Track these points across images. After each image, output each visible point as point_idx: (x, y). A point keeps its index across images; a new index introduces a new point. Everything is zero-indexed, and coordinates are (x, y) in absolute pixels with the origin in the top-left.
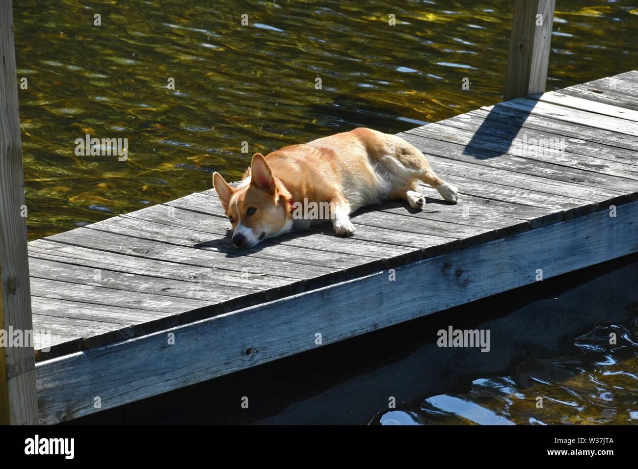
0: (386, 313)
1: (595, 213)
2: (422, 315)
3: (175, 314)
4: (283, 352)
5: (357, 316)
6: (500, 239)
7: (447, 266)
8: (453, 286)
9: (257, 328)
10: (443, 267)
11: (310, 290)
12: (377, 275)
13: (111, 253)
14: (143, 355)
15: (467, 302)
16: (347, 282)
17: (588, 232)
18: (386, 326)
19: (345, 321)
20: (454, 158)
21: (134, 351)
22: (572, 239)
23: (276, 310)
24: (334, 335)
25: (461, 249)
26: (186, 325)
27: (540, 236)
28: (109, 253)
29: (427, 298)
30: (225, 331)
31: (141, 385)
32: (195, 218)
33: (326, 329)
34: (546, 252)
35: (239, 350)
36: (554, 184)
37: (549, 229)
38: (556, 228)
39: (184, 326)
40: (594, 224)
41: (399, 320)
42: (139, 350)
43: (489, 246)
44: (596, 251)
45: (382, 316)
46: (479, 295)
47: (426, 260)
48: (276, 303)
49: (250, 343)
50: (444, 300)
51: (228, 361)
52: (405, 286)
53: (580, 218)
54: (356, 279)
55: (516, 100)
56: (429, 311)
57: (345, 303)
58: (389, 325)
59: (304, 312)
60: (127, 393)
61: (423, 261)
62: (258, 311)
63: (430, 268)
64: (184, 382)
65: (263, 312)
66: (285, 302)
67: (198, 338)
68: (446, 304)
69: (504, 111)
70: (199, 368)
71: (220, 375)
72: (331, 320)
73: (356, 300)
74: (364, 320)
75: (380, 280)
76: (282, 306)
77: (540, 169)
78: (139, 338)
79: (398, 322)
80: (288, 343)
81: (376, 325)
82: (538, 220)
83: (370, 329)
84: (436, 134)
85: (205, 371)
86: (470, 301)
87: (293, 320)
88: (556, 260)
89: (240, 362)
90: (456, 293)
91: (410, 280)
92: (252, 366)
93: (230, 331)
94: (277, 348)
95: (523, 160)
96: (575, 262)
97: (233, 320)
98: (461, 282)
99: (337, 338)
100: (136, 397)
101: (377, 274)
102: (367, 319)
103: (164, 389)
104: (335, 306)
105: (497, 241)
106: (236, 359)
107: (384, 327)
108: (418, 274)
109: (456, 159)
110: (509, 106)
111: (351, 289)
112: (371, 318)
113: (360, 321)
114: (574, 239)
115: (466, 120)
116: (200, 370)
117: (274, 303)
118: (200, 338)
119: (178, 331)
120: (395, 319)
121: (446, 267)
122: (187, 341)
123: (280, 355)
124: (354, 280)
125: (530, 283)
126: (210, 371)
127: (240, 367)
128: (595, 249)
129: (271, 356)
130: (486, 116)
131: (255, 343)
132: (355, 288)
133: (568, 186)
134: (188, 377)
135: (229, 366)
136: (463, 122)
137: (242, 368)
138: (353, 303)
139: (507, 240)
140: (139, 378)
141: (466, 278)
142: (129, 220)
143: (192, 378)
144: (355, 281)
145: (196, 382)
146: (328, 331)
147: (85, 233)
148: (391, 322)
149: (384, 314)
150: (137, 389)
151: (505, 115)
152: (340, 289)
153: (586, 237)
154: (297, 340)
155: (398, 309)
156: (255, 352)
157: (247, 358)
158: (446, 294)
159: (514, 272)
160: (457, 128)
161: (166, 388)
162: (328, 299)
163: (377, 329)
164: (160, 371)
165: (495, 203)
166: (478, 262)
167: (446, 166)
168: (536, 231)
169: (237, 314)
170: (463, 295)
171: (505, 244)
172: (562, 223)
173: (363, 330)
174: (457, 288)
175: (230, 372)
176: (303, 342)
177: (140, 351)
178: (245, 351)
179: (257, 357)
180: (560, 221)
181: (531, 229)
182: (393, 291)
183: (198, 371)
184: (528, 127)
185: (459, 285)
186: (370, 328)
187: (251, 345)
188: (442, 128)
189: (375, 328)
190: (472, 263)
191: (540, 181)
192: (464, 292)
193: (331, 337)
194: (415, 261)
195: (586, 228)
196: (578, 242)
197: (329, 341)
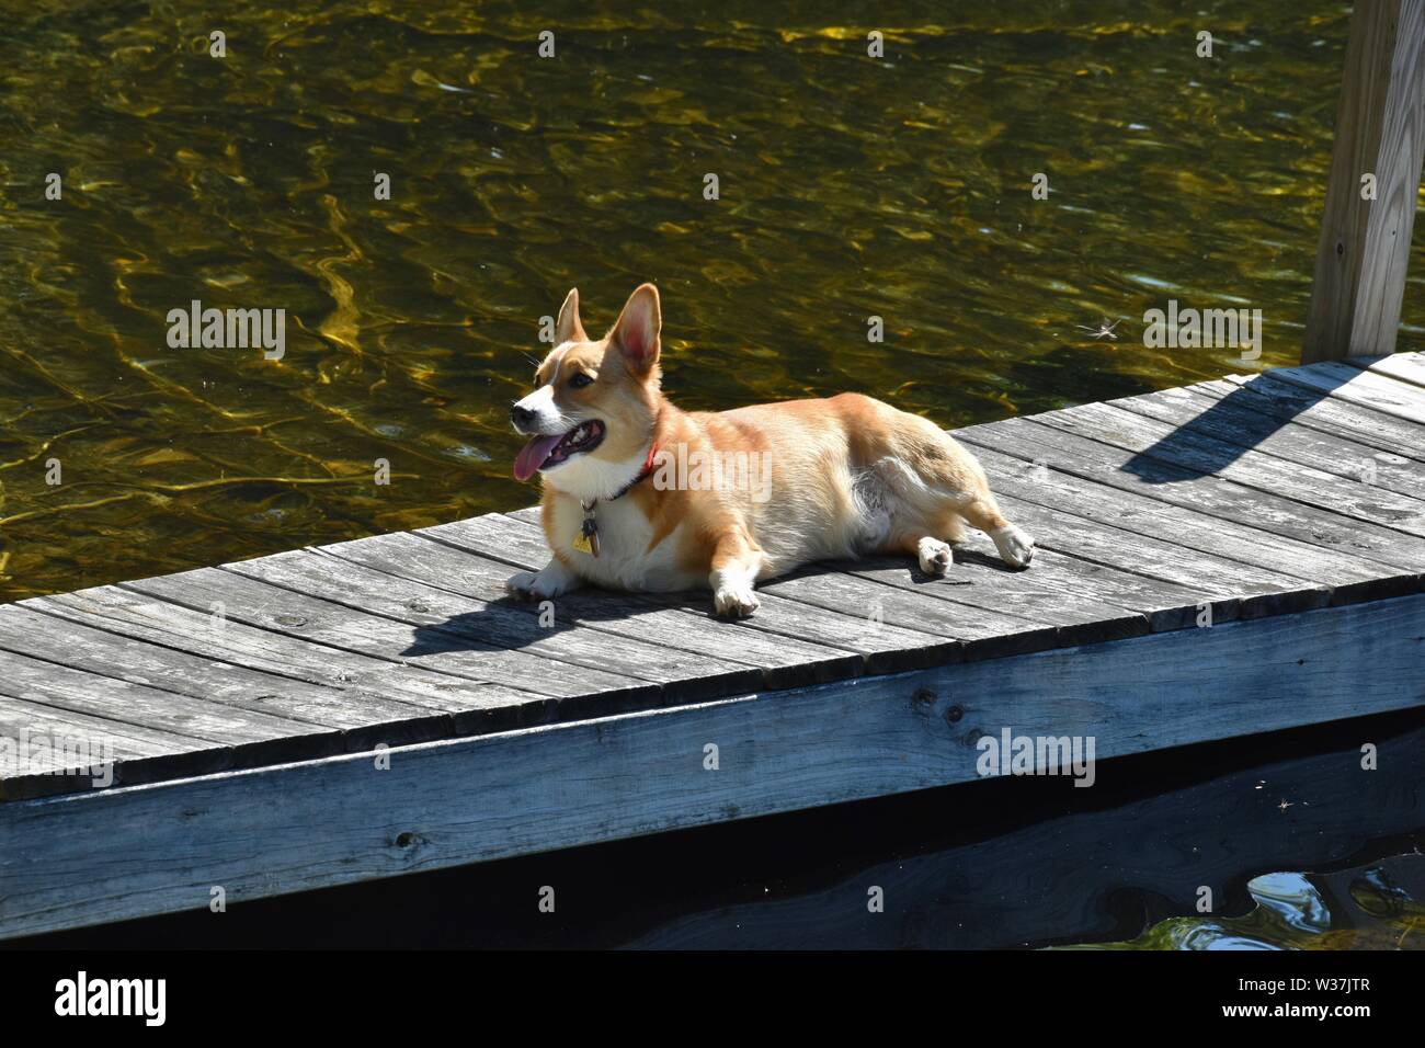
0: (762, 785)
1: (1325, 610)
2: (854, 798)
3: (224, 746)
4: (490, 849)
5: (686, 787)
6: (1067, 647)
7: (923, 696)
8: (939, 742)
9: (427, 791)
10: (912, 698)
11: (570, 720)
12: (740, 702)
13: (228, 621)
14: (139, 825)
15: (974, 779)
16: (661, 711)
17: (1301, 650)
18: (760, 813)
19: (655, 795)
20: (1093, 477)
21: (115, 816)
22: (1260, 663)
23: (478, 756)
24: (623, 822)
25: (965, 662)
26: (249, 771)
27: (1174, 649)
29: (868, 761)
30: (346, 792)
31: (128, 888)
33: (603, 807)
34: (1190, 685)
35: (381, 834)
36: (1271, 543)
37: (1198, 635)
38: (1216, 635)
39: (242, 772)
40: (1319, 634)
41: (794, 804)
42: (128, 814)
43: (1037, 662)
44: (1323, 692)
45: (751, 790)
47: (869, 679)
48: (477, 741)
49: (407, 821)
50: (914, 769)
51: (351, 857)
52: (813, 731)
53: (1281, 617)
54: (687, 707)
55: (1317, 366)
56: (874, 790)
57: (654, 756)
58: (768, 812)
59: (548, 766)
60: (95, 902)
61: (863, 680)
62: (432, 755)
63: (881, 697)
64: (238, 891)
65: (445, 758)
66: (499, 740)
67: (277, 800)
68: (919, 778)
69: (1274, 387)
70: (277, 865)
71: (328, 885)
72: (617, 789)
73: (684, 752)
74: (703, 796)
75: (747, 714)
76: (492, 749)
77: (1265, 510)
78: (129, 789)
79: (791, 808)
80: (505, 831)
81: (733, 810)
82: (1170, 613)
83: (716, 817)
84: (1091, 425)
85: (291, 872)
87: (521, 782)
88: (1214, 705)
89: (381, 862)
90: (948, 756)
91: (826, 719)
92: (410, 871)
93: (359, 792)
94: (477, 838)
95: (1242, 491)
96: (1266, 714)
98: (960, 734)
100: (115, 913)
101: (741, 699)
102: (713, 795)
103: (185, 901)
104: (630, 761)
105: (1058, 652)
106: (371, 853)
107: (753, 815)
108: (848, 707)
109: (1097, 478)
110: (1294, 377)
111: (671, 727)
112: (723, 793)
113: (694, 798)
114: (1265, 662)
115: (1177, 401)
116: (278, 869)
117: (473, 742)
118: (281, 800)
119: (229, 782)
120: (784, 801)
121: (920, 698)
122: (249, 805)
123: (483, 854)
124: (681, 708)
125: (1143, 750)
126: (303, 874)
127: (379, 870)
128: (1321, 688)
129: (459, 853)
130: (1226, 394)
131: (421, 822)
132: (683, 725)
133: (1292, 548)
134: (248, 882)
135: (353, 867)
136: (1167, 404)
137: (384, 875)
138: (677, 758)
139: (1083, 652)
140: (126, 873)
141: (973, 725)
142: (318, 559)
143: (258, 884)
144: (684, 711)
145: (267, 895)
146: (608, 812)
147: (208, 579)
148: (773, 806)
149: (755, 787)
150: (119, 897)
151: (1270, 395)
152: (643, 725)
153: (1298, 660)
154: (529, 825)
155: (792, 780)
156: (420, 841)
157: (398, 853)
158: (921, 756)
159: (1101, 722)
160: (1146, 416)
161: (191, 901)
162: (611, 742)
163: (736, 818)
164: (181, 863)
165: (1109, 573)
166: (1008, 693)
167: (1064, 492)
168: (1161, 639)
170: (965, 762)
171: (1080, 660)
172: (1232, 624)
173: (700, 819)
174: (952, 746)
175: (355, 880)
176: (543, 830)
177: (130, 817)
178: (395, 839)
179: (425, 853)
180: (1230, 621)
181: (1152, 632)
182: (782, 739)
183: (274, 872)
184: (1304, 423)
185: (955, 739)
186: (718, 815)
187: (409, 826)
188: (1113, 413)
189: (732, 816)
190: (992, 695)
191: (1244, 534)
192: (967, 755)
193: (615, 826)
194: (844, 680)
195: (1297, 642)
196: (1274, 669)
197: (610, 834)
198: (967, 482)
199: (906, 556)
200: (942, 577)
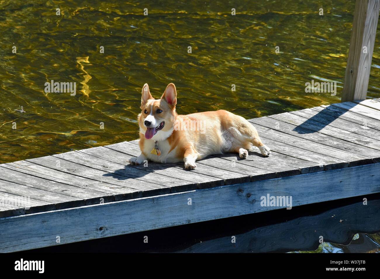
0: (197, 214)
1: (347, 168)
2: (222, 218)
3: (53, 203)
5: (177, 215)
6: (278, 178)
7: (240, 190)
8: (244, 203)
9: (107, 216)
10: (237, 191)
11: (146, 197)
12: (191, 192)
13: (54, 170)
14: (30, 225)
15: (254, 213)
16: (170, 194)
17: (341, 178)
18: (196, 222)
19: (168, 217)
21: (24, 222)
22: (330, 182)
23: (121, 206)
24: (160, 224)
25: (251, 181)
26: (60, 210)
27: (307, 178)
28: (53, 170)
29: (225, 208)
30: (86, 216)
31: (27, 242)
32: (116, 155)
33: (154, 220)
34: (311, 188)
35: (95, 227)
36: (333, 150)
37: (313, 174)
38: (318, 174)
39: (58, 211)
40: (346, 174)
41: (205, 219)
42: (27, 222)
43: (270, 181)
44: (347, 190)
46: (262, 209)
47: (226, 186)
50: (238, 210)
51: (87, 233)
52: (210, 200)
53: (336, 170)
55: (345, 103)
56: (227, 216)
57: (168, 207)
58: (198, 221)
59: (140, 209)
60: (18, 245)
61: (224, 186)
62: (109, 206)
63: (229, 191)
65: (112, 207)
66: (127, 202)
67: (67, 218)
68: (239, 213)
69: (334, 108)
71: (81, 241)
72: (158, 215)
73: (176, 205)
74: (181, 217)
75: (193, 195)
76: (125, 204)
77: (331, 141)
78: (27, 215)
80: (128, 226)
81: (189, 221)
82: (306, 169)
83: (185, 223)
84: (285, 118)
85: (71, 237)
86: (256, 212)
87: (132, 213)
88: (318, 193)
89: (95, 234)
90: (247, 207)
91: (214, 197)
92: (103, 237)
93: (89, 216)
94: (121, 228)
95: (325, 136)
96: (331, 196)
97: (92, 210)
98: (250, 201)
99: (162, 226)
102: (183, 217)
103: (42, 245)
104: (162, 208)
105: (276, 179)
106: (92, 232)
107: (194, 222)
108: (220, 193)
109: (286, 133)
110: (339, 106)
111: (173, 199)
112: (186, 216)
113: (179, 218)
114: (332, 182)
115: (308, 112)
116: (67, 236)
117: (120, 203)
119: (54, 213)
122: (60, 219)
123: (122, 232)
125: (299, 205)
126: (74, 238)
127: (94, 237)
129: (116, 232)
130: (321, 110)
131: (106, 224)
132: (176, 198)
133: (340, 152)
135: (88, 236)
136: (305, 113)
137: (96, 238)
138: (174, 207)
139: (283, 179)
140: (27, 237)
141: (254, 198)
142: (78, 153)
144: (176, 194)
145: (64, 243)
146: (156, 221)
147: (49, 159)
148: (200, 220)
149: (195, 215)
150: (25, 244)
151: (333, 111)
152: (165, 198)
153: (340, 181)
154: (135, 225)
155: (205, 213)
156: (106, 229)
157: (100, 232)
158: (239, 207)
160: (300, 116)
162: (157, 203)
163: (190, 223)
164: (41, 235)
165: (290, 158)
166: (263, 190)
167: (278, 136)
168: (304, 175)
169: (94, 206)
170: (251, 208)
171: (282, 181)
172: (322, 172)
173: (180, 223)
174: (248, 204)
175: (88, 239)
176: (138, 226)
178: (99, 228)
179: (107, 232)
181: (301, 174)
182: (203, 202)
183: (67, 237)
184: (342, 118)
185: (248, 202)
186: (185, 222)
187: (103, 225)
188: (291, 115)
189: (189, 222)
190: (258, 190)
191: (326, 148)
192: (252, 206)
193: (158, 225)
194: (219, 186)
195: (340, 176)
196: (334, 184)
197: (156, 227)
198: (253, 134)
199: (235, 153)
200: (245, 159)
